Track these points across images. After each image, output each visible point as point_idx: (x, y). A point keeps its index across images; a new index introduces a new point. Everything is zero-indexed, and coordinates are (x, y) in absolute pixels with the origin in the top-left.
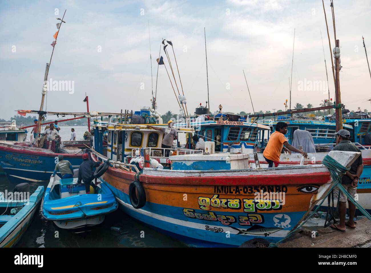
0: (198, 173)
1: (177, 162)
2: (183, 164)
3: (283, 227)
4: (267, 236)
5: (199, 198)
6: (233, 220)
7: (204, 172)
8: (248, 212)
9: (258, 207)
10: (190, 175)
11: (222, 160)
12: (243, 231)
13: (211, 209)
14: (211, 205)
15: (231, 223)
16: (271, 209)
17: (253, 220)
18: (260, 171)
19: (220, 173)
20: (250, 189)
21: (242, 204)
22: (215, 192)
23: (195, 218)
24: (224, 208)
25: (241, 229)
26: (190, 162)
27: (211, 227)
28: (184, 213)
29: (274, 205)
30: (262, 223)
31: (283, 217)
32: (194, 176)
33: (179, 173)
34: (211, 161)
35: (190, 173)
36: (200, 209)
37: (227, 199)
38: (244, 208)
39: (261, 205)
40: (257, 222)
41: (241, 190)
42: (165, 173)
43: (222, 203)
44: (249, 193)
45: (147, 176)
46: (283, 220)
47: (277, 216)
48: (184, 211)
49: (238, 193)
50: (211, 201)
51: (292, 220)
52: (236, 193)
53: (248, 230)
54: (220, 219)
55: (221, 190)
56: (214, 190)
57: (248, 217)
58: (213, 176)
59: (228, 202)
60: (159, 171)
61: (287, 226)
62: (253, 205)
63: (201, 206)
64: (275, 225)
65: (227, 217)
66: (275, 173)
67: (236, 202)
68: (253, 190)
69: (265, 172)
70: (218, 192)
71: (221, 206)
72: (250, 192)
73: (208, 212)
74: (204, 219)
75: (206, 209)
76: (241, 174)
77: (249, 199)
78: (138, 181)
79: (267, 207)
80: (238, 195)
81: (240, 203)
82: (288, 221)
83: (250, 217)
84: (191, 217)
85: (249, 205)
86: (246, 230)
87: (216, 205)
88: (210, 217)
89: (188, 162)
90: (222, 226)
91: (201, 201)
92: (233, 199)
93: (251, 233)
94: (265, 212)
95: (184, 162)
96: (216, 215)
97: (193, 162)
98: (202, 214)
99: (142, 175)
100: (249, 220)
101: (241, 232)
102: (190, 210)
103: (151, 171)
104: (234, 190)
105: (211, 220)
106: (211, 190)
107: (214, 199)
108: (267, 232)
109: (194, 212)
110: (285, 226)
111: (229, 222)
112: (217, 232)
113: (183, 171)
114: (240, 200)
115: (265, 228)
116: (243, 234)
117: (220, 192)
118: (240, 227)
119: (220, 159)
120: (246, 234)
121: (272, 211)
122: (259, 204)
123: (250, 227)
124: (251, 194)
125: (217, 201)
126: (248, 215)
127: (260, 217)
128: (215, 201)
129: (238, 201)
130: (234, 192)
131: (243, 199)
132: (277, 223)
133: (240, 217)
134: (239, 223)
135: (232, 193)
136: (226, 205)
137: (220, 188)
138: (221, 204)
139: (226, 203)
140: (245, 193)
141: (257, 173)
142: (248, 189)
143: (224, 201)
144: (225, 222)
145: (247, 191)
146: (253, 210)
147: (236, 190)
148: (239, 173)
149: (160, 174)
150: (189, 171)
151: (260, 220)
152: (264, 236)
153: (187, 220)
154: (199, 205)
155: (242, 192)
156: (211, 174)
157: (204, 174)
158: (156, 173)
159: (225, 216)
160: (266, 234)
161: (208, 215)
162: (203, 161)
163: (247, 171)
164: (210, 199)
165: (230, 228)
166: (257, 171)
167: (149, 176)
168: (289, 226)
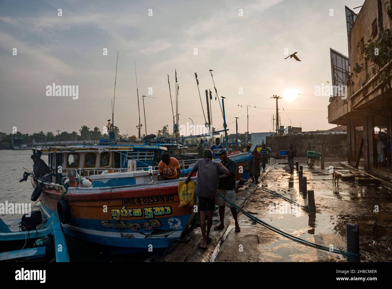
0: (109, 189)
1: (96, 180)
2: (100, 182)
3: (177, 229)
4: (167, 237)
5: (112, 210)
6: (139, 227)
7: (114, 188)
8: (148, 219)
9: (155, 214)
10: (103, 191)
11: (129, 177)
12: (149, 235)
13: (121, 219)
14: (120, 216)
15: (138, 229)
16: (165, 214)
17: (154, 225)
18: (154, 184)
19: (125, 188)
20: (148, 199)
21: (143, 212)
22: (123, 204)
23: (111, 228)
24: (130, 217)
25: (147, 234)
26: (106, 180)
27: (125, 234)
28: (102, 224)
29: (167, 211)
30: (161, 227)
31: (175, 220)
32: (106, 192)
33: (95, 190)
34: (122, 178)
35: (104, 189)
36: (113, 220)
37: (132, 209)
38: (145, 215)
39: (157, 212)
40: (156, 226)
41: (141, 201)
42: (85, 190)
43: (129, 212)
44: (147, 203)
45: (71, 194)
46: (175, 223)
47: (170, 220)
48: (102, 222)
49: (139, 203)
50: (120, 212)
51: (182, 222)
52: (138, 203)
53: (152, 234)
54: (130, 227)
55: (127, 202)
56: (122, 203)
57: (149, 222)
58: (121, 190)
59: (133, 211)
60: (80, 189)
61: (179, 227)
62: (151, 212)
63: (114, 217)
64: (171, 227)
65: (134, 224)
66: (165, 185)
67: (139, 211)
68: (150, 200)
69: (157, 185)
70: (125, 204)
71: (128, 215)
72: (148, 201)
73: (119, 221)
74: (117, 228)
75: (117, 219)
76: (141, 188)
77: (148, 208)
78: (63, 199)
79: (161, 213)
80: (140, 205)
81: (142, 211)
82: (179, 223)
83: (151, 223)
84: (108, 228)
85: (149, 213)
86: (150, 233)
87: (124, 215)
88: (122, 225)
89: (105, 180)
90: (133, 232)
91: (113, 212)
92: (137, 209)
93: (154, 236)
94: (160, 217)
95: (101, 180)
96: (126, 224)
97: (109, 180)
98: (115, 224)
99: (67, 194)
100: (150, 225)
101: (147, 236)
102: (106, 221)
103: (74, 190)
104: (136, 201)
105: (123, 229)
106: (120, 202)
107: (123, 210)
108: (166, 234)
109: (109, 222)
110: (178, 228)
111: (137, 229)
112: (130, 238)
113: (98, 188)
114: (142, 209)
115: (164, 230)
116: (149, 238)
117: (126, 204)
118: (145, 232)
119: (128, 177)
120: (151, 237)
121: (165, 216)
122: (156, 211)
123: (153, 231)
124: (149, 204)
125: (125, 211)
126: (149, 221)
127: (158, 222)
128: (124, 212)
129: (140, 210)
130: (137, 203)
131: (144, 208)
132: (172, 225)
133: (144, 223)
134: (144, 228)
135: (135, 203)
136: (132, 214)
137: (126, 200)
138: (128, 214)
139: (132, 213)
140: (144, 203)
141: (152, 186)
142: (147, 199)
143: (130, 211)
144: (134, 229)
145: (146, 201)
146: (151, 216)
147: (138, 201)
148: (139, 187)
149: (81, 192)
150: (102, 188)
151: (159, 224)
152: (165, 237)
153: (106, 231)
154: (112, 216)
155: (142, 203)
156: (119, 189)
157: (114, 189)
158: (78, 192)
159: (133, 223)
160: (166, 236)
161: (120, 224)
162: (116, 178)
163: (145, 185)
164: (120, 210)
165: (139, 233)
166: (152, 184)
167: (72, 194)
168: (181, 227)
